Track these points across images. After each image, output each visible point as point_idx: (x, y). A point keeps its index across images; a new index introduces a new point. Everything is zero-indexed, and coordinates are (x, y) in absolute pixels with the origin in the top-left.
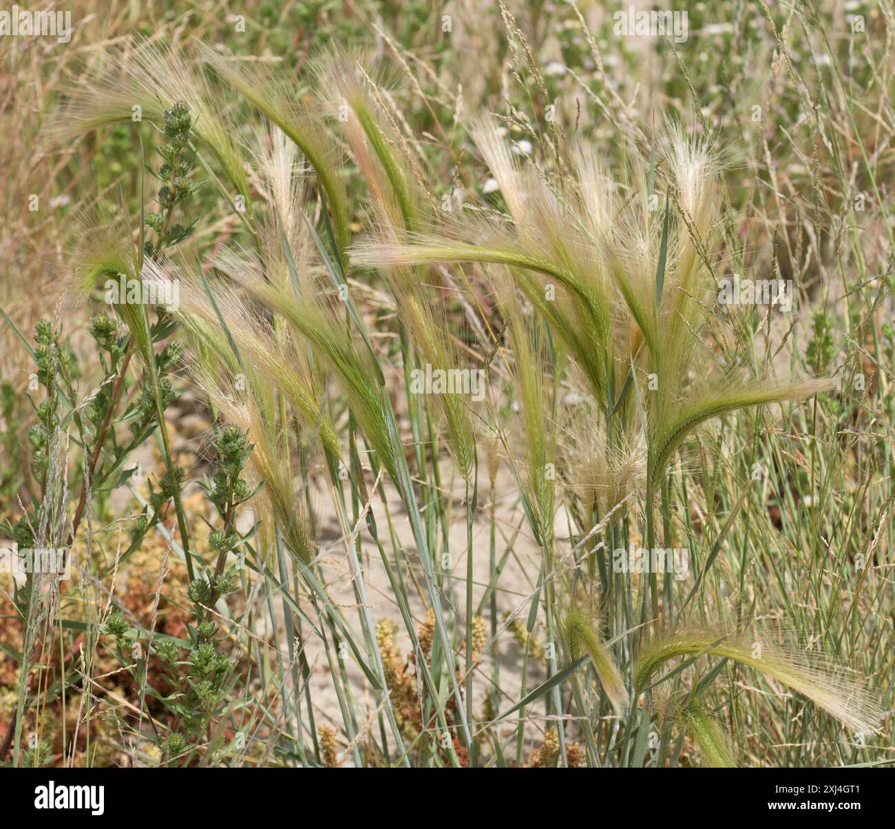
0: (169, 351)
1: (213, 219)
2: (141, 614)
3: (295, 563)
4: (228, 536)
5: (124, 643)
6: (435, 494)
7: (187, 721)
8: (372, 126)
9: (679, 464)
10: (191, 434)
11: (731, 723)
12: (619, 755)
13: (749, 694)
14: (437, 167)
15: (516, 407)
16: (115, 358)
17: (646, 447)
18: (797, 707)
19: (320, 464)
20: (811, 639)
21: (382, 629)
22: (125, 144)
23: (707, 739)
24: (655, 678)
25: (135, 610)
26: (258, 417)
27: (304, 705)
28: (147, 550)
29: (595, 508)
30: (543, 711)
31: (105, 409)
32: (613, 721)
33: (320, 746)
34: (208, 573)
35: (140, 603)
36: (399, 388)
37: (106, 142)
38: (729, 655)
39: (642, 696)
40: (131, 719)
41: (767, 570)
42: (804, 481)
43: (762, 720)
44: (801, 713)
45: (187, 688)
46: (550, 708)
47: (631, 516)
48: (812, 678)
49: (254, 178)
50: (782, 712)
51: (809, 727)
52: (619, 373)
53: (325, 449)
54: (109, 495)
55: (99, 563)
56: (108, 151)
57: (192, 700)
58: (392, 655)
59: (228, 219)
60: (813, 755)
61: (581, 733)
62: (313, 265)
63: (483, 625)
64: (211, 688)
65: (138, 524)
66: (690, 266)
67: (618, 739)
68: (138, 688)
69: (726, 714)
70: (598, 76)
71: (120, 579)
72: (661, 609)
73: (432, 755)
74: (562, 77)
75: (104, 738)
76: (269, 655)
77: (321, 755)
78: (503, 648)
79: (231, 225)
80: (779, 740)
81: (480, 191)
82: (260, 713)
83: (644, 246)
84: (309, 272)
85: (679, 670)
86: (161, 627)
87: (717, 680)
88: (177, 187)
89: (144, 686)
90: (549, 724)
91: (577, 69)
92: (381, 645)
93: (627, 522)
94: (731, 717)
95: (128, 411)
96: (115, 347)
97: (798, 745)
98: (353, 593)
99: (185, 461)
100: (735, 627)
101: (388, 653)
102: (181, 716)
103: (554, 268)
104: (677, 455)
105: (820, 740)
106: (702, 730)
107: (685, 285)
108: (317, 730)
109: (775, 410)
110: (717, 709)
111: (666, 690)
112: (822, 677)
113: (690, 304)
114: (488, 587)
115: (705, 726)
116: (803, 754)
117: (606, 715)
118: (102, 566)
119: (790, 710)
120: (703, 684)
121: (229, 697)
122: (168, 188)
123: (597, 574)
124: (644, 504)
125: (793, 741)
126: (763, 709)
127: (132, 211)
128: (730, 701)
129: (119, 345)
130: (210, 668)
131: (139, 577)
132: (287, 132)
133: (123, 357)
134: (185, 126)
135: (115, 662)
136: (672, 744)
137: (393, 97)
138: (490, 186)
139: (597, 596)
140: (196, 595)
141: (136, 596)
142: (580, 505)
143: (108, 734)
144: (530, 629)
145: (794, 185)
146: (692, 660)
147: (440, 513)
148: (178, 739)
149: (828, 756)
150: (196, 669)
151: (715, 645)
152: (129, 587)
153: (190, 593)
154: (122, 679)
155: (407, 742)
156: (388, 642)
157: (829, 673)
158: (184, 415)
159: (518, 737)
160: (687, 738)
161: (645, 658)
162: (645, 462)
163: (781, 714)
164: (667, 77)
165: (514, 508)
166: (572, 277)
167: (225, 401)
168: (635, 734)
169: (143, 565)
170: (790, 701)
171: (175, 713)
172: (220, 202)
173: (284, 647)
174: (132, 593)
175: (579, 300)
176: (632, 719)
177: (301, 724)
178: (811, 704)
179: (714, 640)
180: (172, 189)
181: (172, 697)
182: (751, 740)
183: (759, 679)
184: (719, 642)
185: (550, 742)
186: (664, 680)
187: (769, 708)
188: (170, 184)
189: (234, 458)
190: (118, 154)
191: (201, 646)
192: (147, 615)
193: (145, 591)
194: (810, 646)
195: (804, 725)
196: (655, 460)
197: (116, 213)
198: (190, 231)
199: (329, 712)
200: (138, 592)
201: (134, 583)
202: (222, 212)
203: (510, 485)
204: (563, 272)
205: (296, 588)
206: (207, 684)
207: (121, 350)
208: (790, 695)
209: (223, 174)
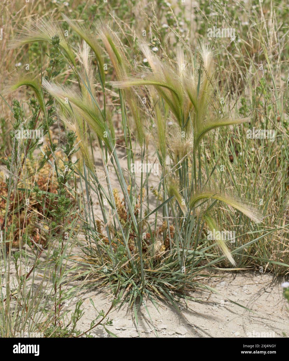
0: (52, 109)
1: (65, 70)
2: (42, 187)
3: (88, 171)
4: (69, 163)
5: (38, 195)
6: (130, 151)
7: (57, 218)
8: (112, 42)
9: (203, 143)
10: (57, 134)
11: (218, 219)
12: (185, 229)
13: (223, 210)
14: (130, 54)
15: (154, 126)
16: (36, 110)
17: (193, 138)
18: (238, 215)
19: (97, 142)
20: (242, 195)
21: (114, 191)
22: (38, 48)
23: (211, 224)
24: (196, 206)
25: (41, 186)
26: (78, 128)
27: (91, 214)
28: (44, 168)
29: (178, 156)
30: (162, 216)
31: (33, 126)
32: (183, 219)
33: (96, 226)
34: (63, 174)
35: (42, 184)
36: (119, 120)
37: (32, 47)
38: (218, 199)
39: (192, 212)
40: (40, 217)
41: (229, 174)
42: (240, 148)
43: (227, 219)
44: (239, 216)
45: (57, 208)
46: (164, 214)
47: (188, 159)
48: (242, 206)
49: (78, 57)
50: (233, 216)
51: (241, 221)
52: (185, 116)
53: (98, 137)
54: (33, 152)
55: (30, 172)
56: (32, 49)
57: (58, 212)
58: (117, 199)
59: (69, 70)
60: (242, 229)
61: (174, 222)
62: (95, 83)
63: (144, 190)
64: (64, 208)
65: (43, 160)
66: (206, 84)
67: (184, 224)
68: (43, 208)
69: (217, 217)
70: (178, 28)
71: (36, 177)
72: (198, 186)
73: (129, 228)
74: (167, 28)
75: (32, 223)
76: (81, 199)
77: (96, 229)
78: (150, 197)
79: (70, 72)
80: (232, 224)
81: (143, 62)
82: (79, 216)
83: (193, 78)
84: (93, 86)
85: (203, 203)
86: (49, 190)
87: (214, 207)
88: (55, 60)
89: (44, 208)
90: (164, 219)
91: (172, 26)
92: (114, 196)
93: (187, 160)
94: (218, 218)
95: (40, 126)
96: (36, 107)
97: (238, 226)
98: (106, 181)
99: (56, 142)
100: (219, 191)
101: (116, 198)
102: (55, 216)
103: (168, 85)
104: (202, 140)
105: (245, 224)
106: (209, 221)
107: (204, 89)
108: (95, 221)
109: (231, 127)
110: (214, 215)
111: (199, 209)
112: (245, 205)
113: (206, 94)
114: (146, 179)
115: (210, 220)
116: (239, 229)
117: (181, 217)
118: (31, 172)
119: (236, 216)
120: (210, 208)
121: (69, 211)
122: (52, 60)
123: (179, 176)
124: (192, 155)
125: (236, 225)
126: (228, 215)
127: (39, 67)
128: (218, 213)
129: (38, 107)
130: (64, 202)
131: (42, 176)
132: (87, 43)
133: (39, 110)
134: (58, 42)
135: (35, 201)
136: (201, 226)
137: (117, 34)
138: (145, 61)
139: (178, 182)
140: (60, 181)
141: (41, 182)
142: (173, 155)
143: (33, 222)
144: (159, 191)
145: (237, 61)
146: (207, 200)
147: (132, 157)
148: (54, 223)
149: (247, 229)
150: (60, 202)
151: (214, 196)
152: (39, 179)
153: (58, 180)
154: (36, 206)
155: (122, 225)
156: (116, 195)
157: (247, 204)
158: (54, 128)
159: (155, 224)
160: (205, 224)
161: (193, 199)
162: (193, 142)
163: (233, 217)
164: (199, 28)
165: (153, 156)
166: (173, 88)
167: (68, 123)
168: (190, 222)
169: (43, 172)
170: (236, 213)
171: (53, 216)
172: (66, 65)
173: (86, 197)
174: (40, 181)
175: (174, 94)
176: (189, 218)
177: (90, 220)
178: (242, 214)
179: (214, 194)
180: (54, 61)
181: (53, 211)
182: (224, 225)
183: (226, 207)
184: (215, 195)
185: (164, 225)
186: (198, 206)
187: (229, 215)
188: (53, 59)
189: (71, 140)
190: (35, 50)
191: (61, 196)
192: (44, 187)
193: (44, 180)
194: (242, 196)
195: (240, 220)
196: (196, 142)
197: (35, 68)
198: (59, 73)
199: (99, 216)
200: (41, 180)
201: (40, 178)
202: (67, 68)
203: (152, 149)
204: (170, 87)
205: (89, 179)
206: (63, 207)
207: (38, 108)
208: (236, 211)
209: (67, 56)
